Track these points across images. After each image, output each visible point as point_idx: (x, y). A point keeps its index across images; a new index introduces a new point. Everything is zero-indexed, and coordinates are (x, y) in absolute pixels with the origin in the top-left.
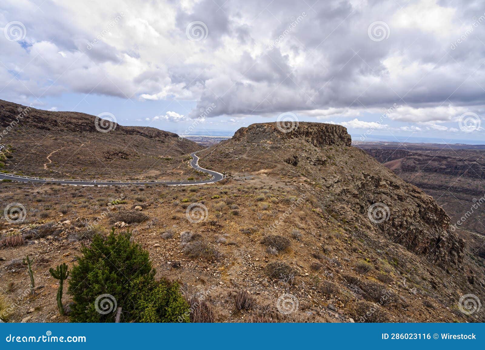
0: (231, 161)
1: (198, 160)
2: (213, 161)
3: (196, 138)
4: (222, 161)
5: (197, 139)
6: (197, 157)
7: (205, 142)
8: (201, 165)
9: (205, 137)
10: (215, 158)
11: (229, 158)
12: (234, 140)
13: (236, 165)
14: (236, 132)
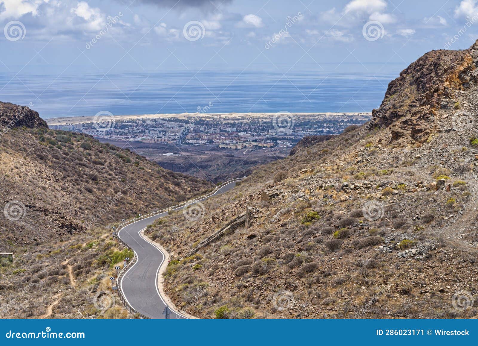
0: (372, 266)
1: (164, 267)
2: (257, 272)
3: (144, 128)
4: (311, 269)
5: (147, 138)
6: (157, 245)
7: (200, 150)
8: (186, 295)
9: (200, 122)
10: (267, 252)
11: (358, 246)
12: (386, 133)
13: (405, 292)
14: (391, 85)
